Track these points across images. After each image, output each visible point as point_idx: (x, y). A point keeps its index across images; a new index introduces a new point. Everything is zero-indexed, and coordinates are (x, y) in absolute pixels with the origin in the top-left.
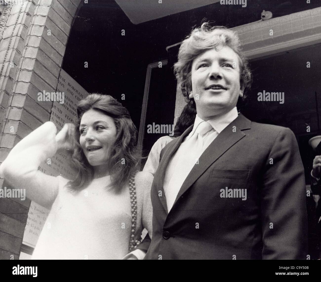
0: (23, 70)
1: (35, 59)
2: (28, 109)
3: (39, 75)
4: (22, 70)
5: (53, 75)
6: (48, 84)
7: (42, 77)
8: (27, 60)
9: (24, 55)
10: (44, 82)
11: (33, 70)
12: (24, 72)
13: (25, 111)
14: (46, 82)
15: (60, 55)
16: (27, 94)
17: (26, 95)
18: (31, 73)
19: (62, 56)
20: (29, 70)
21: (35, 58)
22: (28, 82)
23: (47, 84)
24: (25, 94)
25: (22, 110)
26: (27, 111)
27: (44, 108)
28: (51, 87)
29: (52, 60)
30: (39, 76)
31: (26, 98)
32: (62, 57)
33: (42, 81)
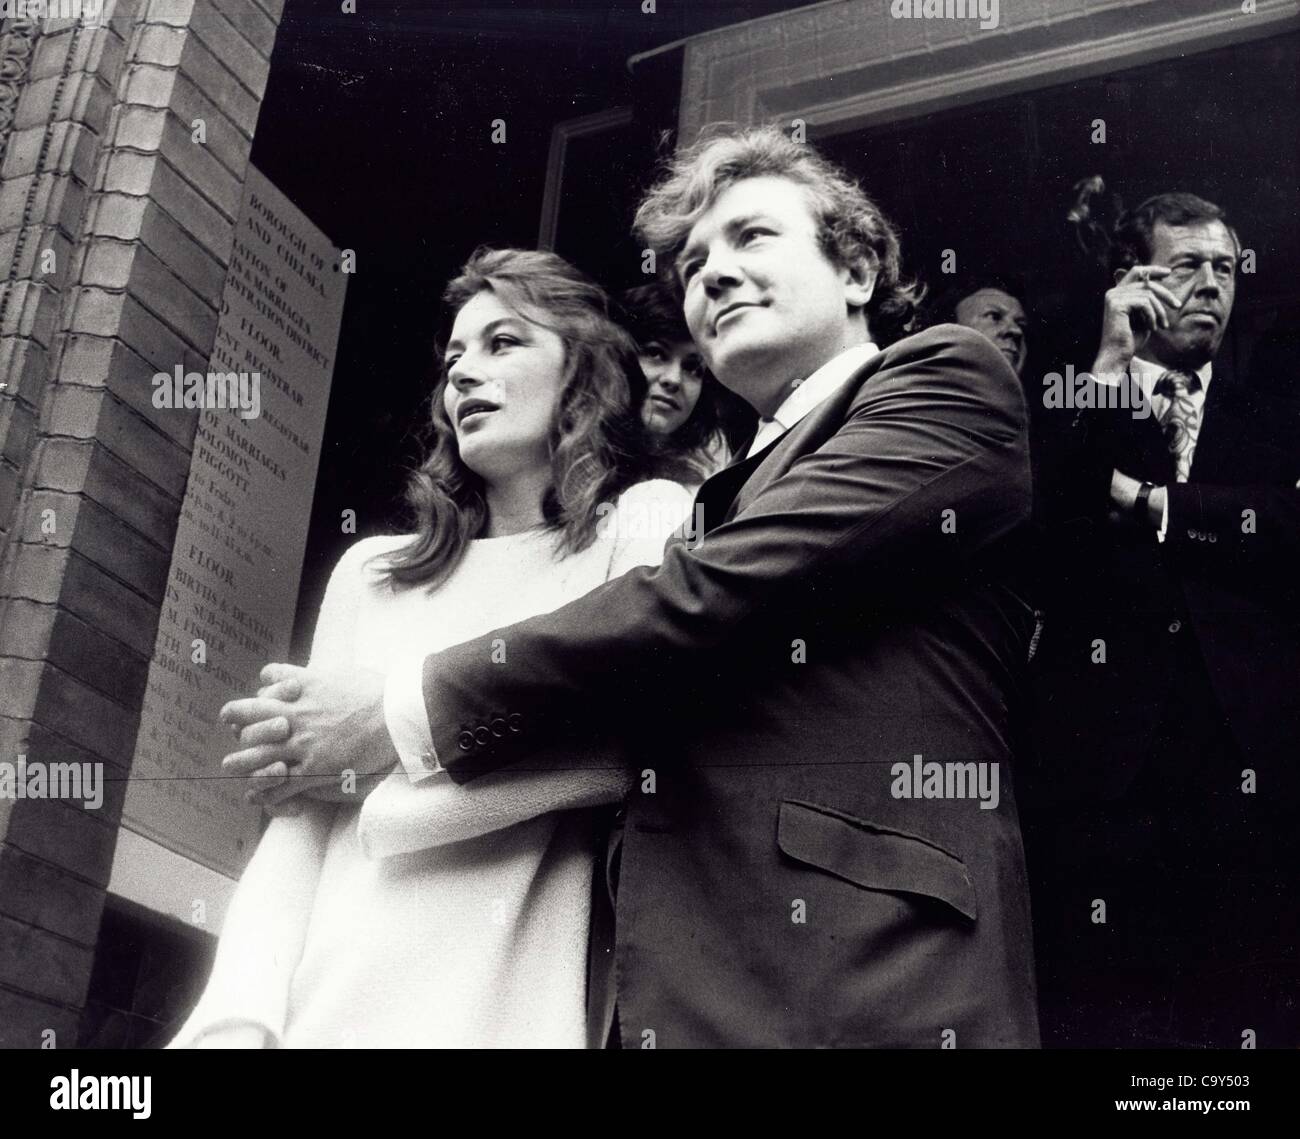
0: (122, 150)
1: (166, 111)
2: (144, 295)
3: (181, 168)
4: (116, 151)
5: (227, 169)
6: (211, 203)
7: (188, 176)
8: (136, 114)
9: (126, 96)
10: (197, 195)
11: (158, 150)
12: (126, 158)
13: (133, 304)
14: (203, 195)
15: (251, 93)
16: (138, 239)
17: (137, 242)
18: (152, 162)
19: (257, 99)
20: (142, 150)
21: (166, 105)
22: (141, 197)
23: (206, 204)
24: (132, 241)
25: (123, 297)
26: (139, 303)
27: (196, 293)
28: (221, 212)
29: (224, 114)
30: (178, 173)
31: (136, 254)
32: (259, 104)
33: (188, 189)
